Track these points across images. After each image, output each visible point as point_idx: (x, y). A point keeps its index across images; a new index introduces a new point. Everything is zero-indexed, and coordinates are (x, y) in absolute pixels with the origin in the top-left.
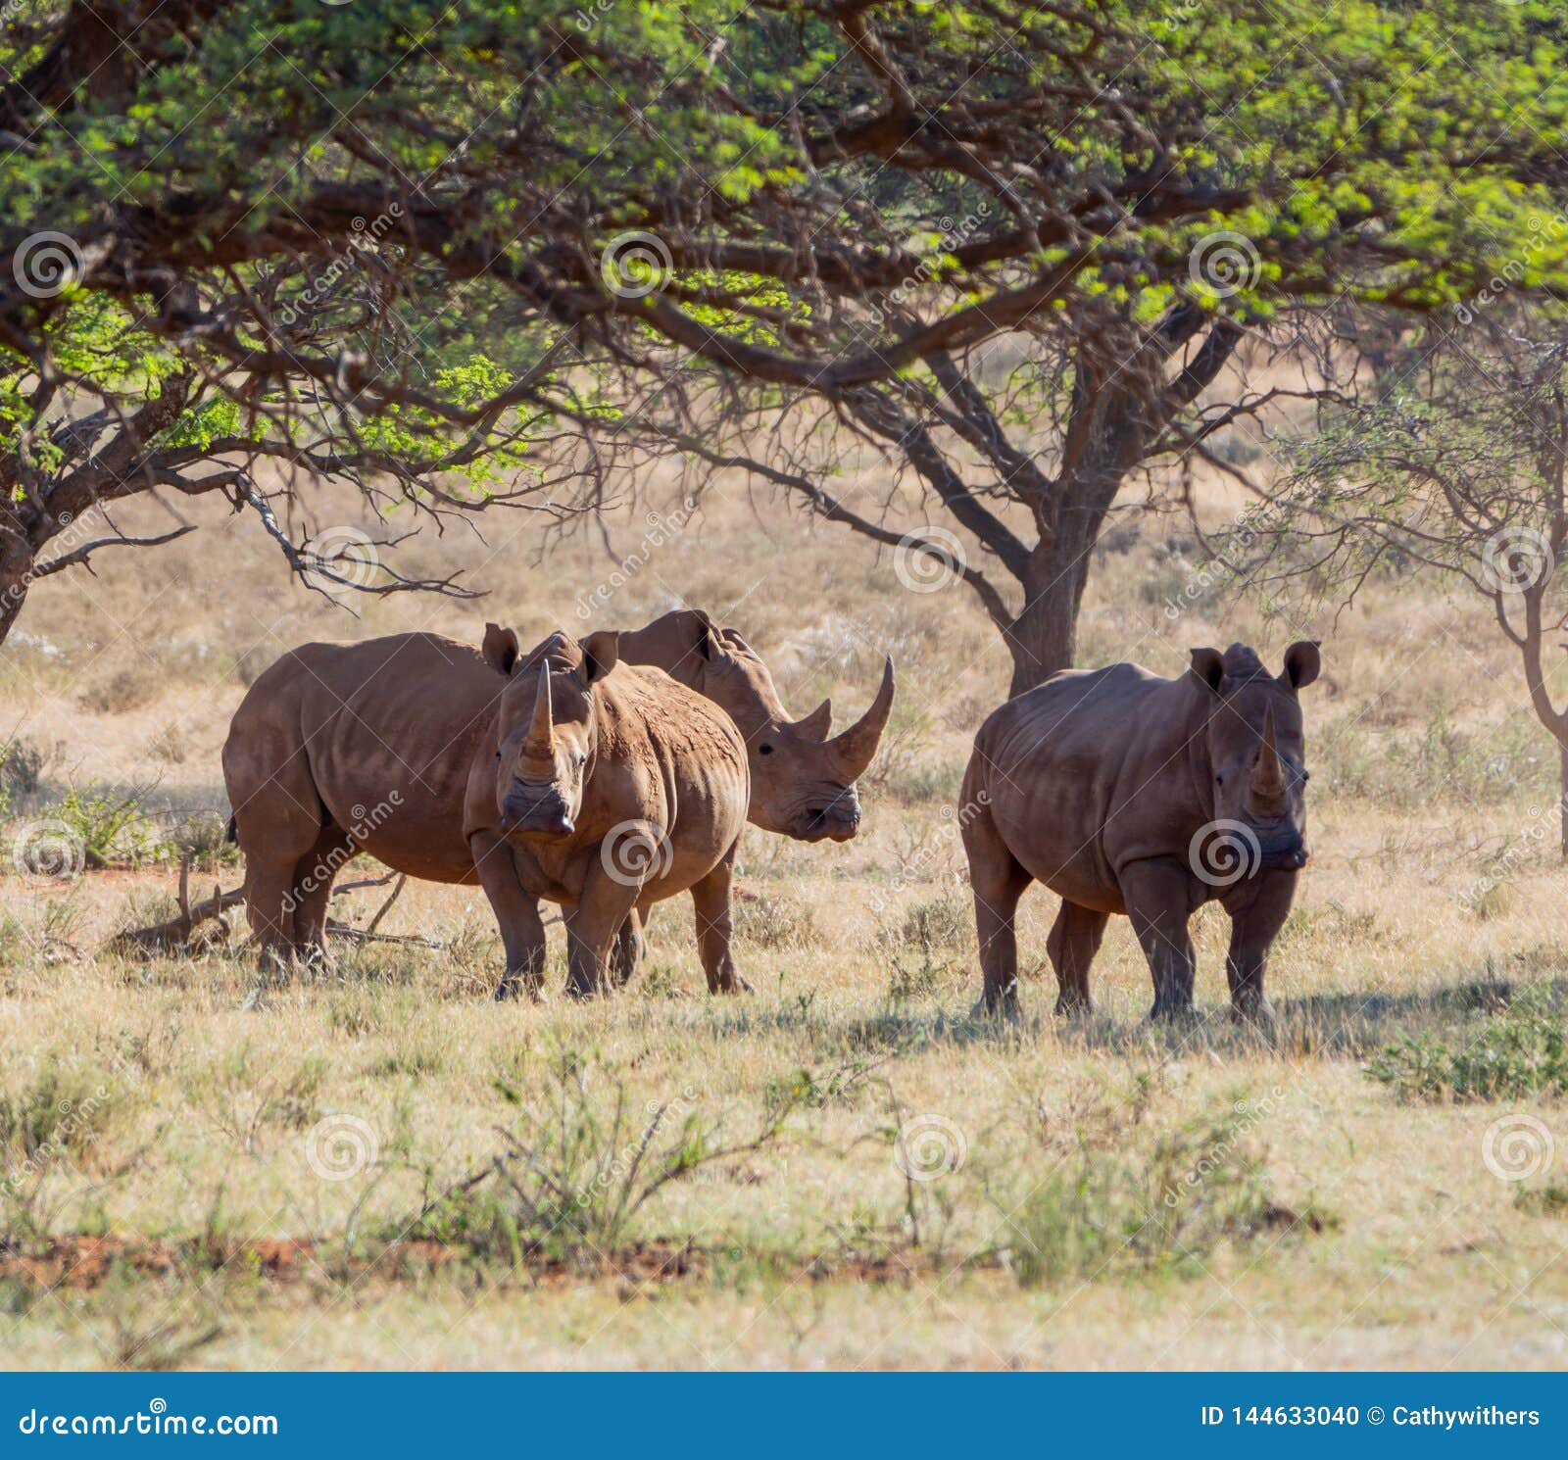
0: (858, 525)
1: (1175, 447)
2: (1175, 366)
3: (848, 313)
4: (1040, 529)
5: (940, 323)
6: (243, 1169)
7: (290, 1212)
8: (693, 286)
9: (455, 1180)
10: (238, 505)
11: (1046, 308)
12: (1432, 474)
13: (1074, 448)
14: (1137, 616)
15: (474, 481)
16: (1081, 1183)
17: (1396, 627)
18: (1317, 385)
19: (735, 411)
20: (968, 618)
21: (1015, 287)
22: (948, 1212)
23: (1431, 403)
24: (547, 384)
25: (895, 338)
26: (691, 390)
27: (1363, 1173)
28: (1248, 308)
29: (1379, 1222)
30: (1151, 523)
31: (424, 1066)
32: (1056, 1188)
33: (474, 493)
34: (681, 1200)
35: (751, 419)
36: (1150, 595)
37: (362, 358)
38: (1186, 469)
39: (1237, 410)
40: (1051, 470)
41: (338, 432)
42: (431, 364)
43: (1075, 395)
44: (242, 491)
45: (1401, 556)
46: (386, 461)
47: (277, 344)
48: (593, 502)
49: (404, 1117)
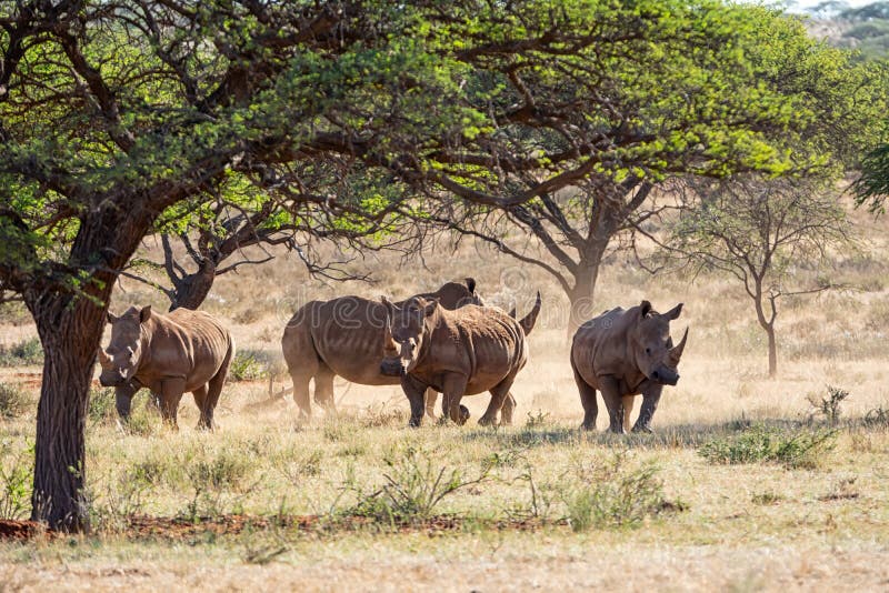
0: (515, 255)
1: (629, 226)
2: (629, 198)
3: (511, 179)
4: (581, 257)
5: (544, 183)
6: (293, 491)
7: (310, 507)
8: (455, 170)
9: (370, 494)
10: (290, 249)
11: (582, 177)
12: (722, 236)
13: (593, 228)
14: (616, 289)
15: (377, 240)
16: (596, 493)
17: (708, 291)
18: (681, 204)
19: (470, 214)
20: (555, 289)
21: (572, 169)
22: (548, 505)
23: (722, 210)
24: (402, 205)
25: (528, 188)
26: (454, 206)
27: (697, 490)
28: (655, 177)
29: (703, 507)
30: (620, 254)
31: (357, 453)
32: (587, 496)
33: (376, 244)
34: (452, 501)
35: (476, 217)
37: (335, 196)
38: (633, 236)
39: (651, 213)
40: (585, 235)
42: (360, 198)
43: (594, 208)
44: (292, 245)
45: (711, 265)
46: (344, 233)
47: (304, 191)
48: (419, 248)
49: (351, 470)
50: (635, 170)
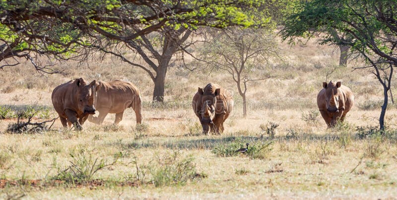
0: (129, 62)
1: (181, 50)
2: (181, 37)
3: (127, 28)
4: (159, 63)
5: (143, 30)
6: (28, 168)
7: (36, 175)
8: (102, 24)
9: (63, 170)
10: (27, 59)
11: (160, 28)
12: (222, 54)
13: (164, 50)
14: (175, 77)
15: (67, 55)
16: (166, 170)
17: (216, 79)
18: (204, 40)
19: (109, 44)
20: (147, 77)
21: (155, 24)
22: (144, 175)
23: (222, 43)
24: (78, 40)
25: (135, 32)
26: (102, 40)
27: (211, 168)
28: (193, 28)
29: (214, 176)
30: (177, 62)
31: (58, 151)
32: (161, 171)
33: (66, 57)
34: (100, 173)
35: (112, 45)
36: (177, 74)
37: (48, 36)
38: (183, 54)
39: (191, 44)
40: (161, 54)
41: (44, 47)
42: (59, 37)
43: (165, 41)
44: (28, 57)
45: (217, 67)
46: (52, 52)
47: (34, 33)
48: (86, 59)
49: (55, 159)
50: (184, 24)
